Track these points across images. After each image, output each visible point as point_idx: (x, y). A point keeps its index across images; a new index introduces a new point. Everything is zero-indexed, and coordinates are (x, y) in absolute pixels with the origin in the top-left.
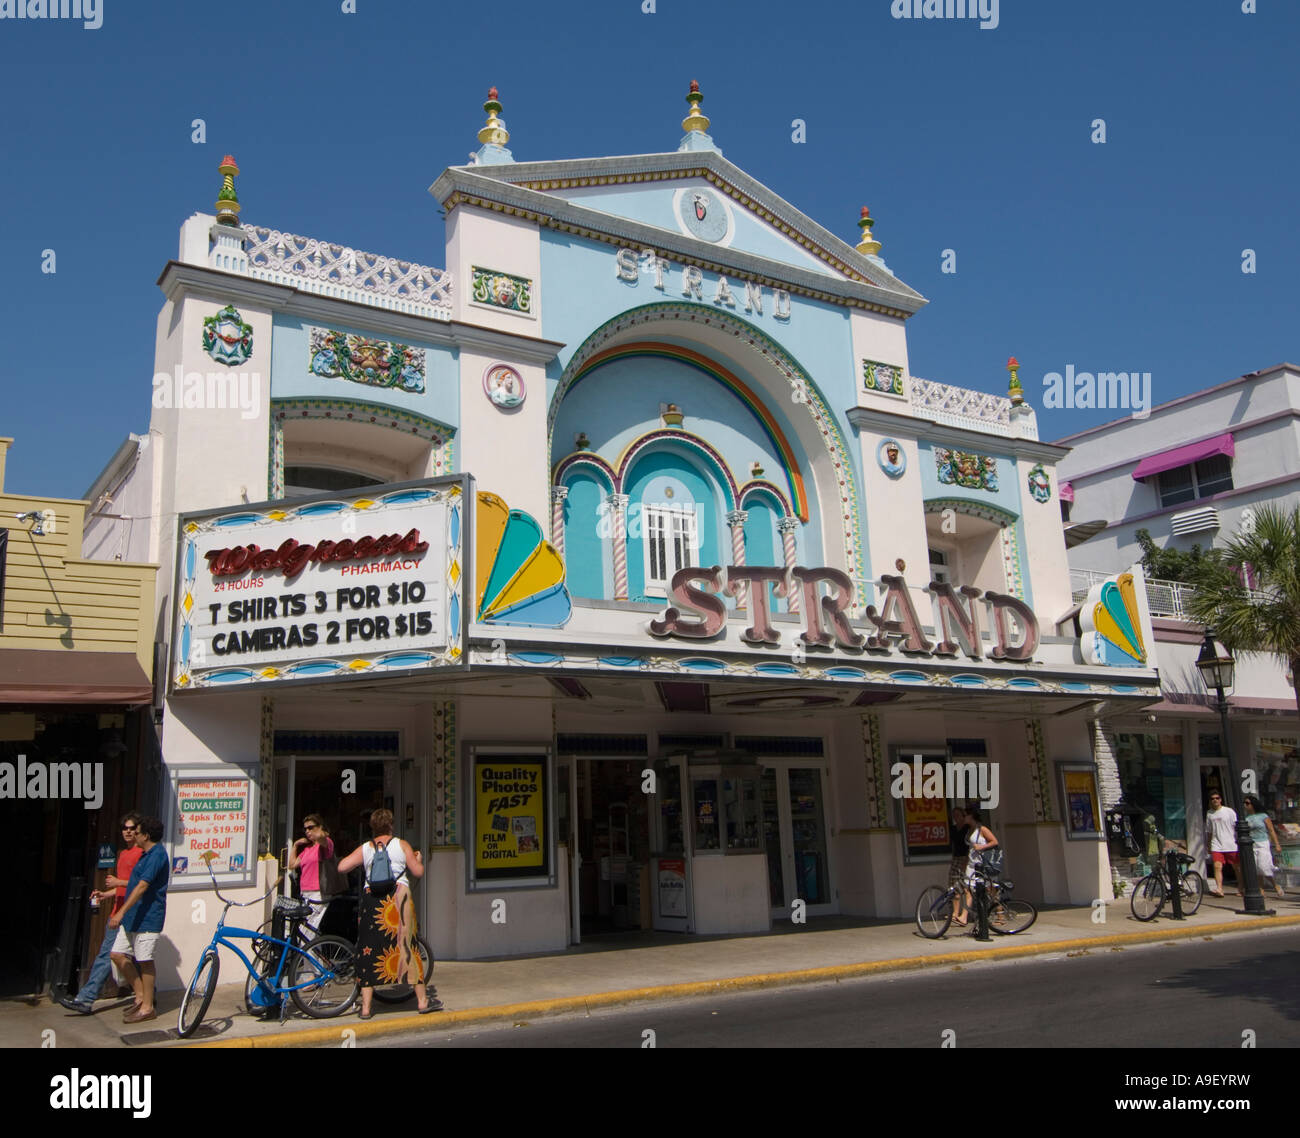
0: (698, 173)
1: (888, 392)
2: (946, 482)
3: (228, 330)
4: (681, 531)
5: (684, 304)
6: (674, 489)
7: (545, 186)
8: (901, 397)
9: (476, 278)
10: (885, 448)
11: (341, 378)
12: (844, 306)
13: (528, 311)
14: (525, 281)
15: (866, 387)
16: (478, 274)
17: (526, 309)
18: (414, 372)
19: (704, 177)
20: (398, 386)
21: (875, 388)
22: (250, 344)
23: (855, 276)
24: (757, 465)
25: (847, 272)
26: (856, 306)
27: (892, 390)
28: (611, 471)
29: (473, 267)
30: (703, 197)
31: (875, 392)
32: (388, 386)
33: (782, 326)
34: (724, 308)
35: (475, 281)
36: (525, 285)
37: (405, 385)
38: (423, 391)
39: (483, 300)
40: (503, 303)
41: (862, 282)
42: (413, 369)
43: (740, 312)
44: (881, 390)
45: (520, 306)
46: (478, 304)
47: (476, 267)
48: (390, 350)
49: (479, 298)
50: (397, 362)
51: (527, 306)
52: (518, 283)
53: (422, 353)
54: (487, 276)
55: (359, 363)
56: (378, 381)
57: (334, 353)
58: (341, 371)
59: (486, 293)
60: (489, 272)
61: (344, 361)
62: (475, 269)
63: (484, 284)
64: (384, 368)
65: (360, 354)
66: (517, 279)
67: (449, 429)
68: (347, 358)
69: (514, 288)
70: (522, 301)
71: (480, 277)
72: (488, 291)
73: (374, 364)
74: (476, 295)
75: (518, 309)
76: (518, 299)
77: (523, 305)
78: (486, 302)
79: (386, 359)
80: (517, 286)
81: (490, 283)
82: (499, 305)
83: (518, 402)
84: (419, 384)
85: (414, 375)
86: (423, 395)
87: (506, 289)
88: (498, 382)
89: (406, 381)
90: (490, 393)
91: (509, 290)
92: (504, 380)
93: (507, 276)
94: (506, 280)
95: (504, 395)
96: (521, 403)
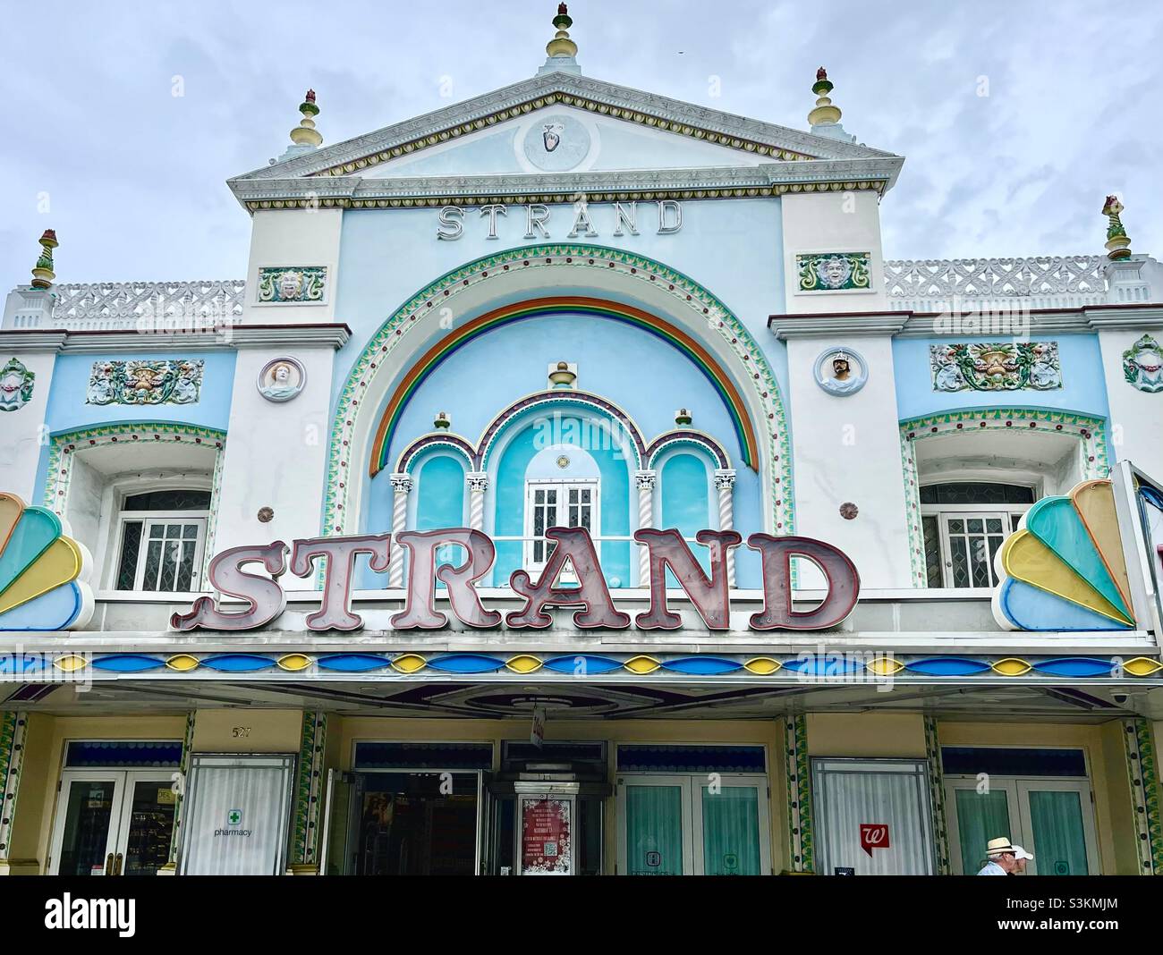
0: (550, 100)
1: (840, 288)
2: (951, 390)
3: (12, 381)
4: (580, 505)
5: (529, 248)
6: (570, 456)
7: (350, 168)
8: (866, 290)
9: (264, 278)
10: (831, 360)
11: (115, 404)
12: (772, 195)
13: (320, 299)
14: (318, 269)
15: (803, 288)
16: (267, 274)
17: (317, 297)
18: (186, 385)
19: (561, 101)
21: (819, 286)
22: (30, 388)
23: (788, 156)
24: (684, 412)
25: (775, 153)
26: (789, 191)
27: (850, 285)
28: (469, 449)
29: (260, 269)
30: (556, 125)
31: (819, 292)
32: (160, 402)
33: (668, 241)
34: (582, 240)
35: (263, 282)
36: (320, 273)
37: (178, 397)
39: (269, 298)
41: (801, 160)
42: (187, 381)
43: (606, 240)
44: (829, 288)
45: (311, 296)
46: (263, 304)
47: (264, 269)
48: (168, 368)
49: (264, 298)
50: (172, 379)
51: (319, 294)
52: (309, 274)
53: (200, 364)
54: (275, 274)
55: (133, 386)
56: (151, 400)
57: (111, 381)
58: (116, 398)
59: (273, 292)
60: (277, 270)
61: (119, 387)
62: (262, 271)
63: (271, 283)
64: (158, 386)
65: (136, 378)
66: (311, 269)
67: (225, 434)
68: (122, 384)
69: (306, 279)
70: (314, 290)
71: (268, 278)
72: (276, 289)
73: (147, 384)
74: (262, 295)
75: (310, 299)
76: (309, 289)
77: (316, 293)
78: (273, 300)
79: (160, 377)
80: (310, 277)
81: (278, 280)
82: (286, 299)
83: (291, 393)
84: (193, 394)
85: (187, 387)
86: (197, 404)
87: (289, 282)
88: (274, 377)
89: (178, 394)
90: (263, 390)
91: (292, 283)
92: (279, 374)
93: (297, 269)
94: (291, 274)
95: (275, 390)
96: (298, 394)
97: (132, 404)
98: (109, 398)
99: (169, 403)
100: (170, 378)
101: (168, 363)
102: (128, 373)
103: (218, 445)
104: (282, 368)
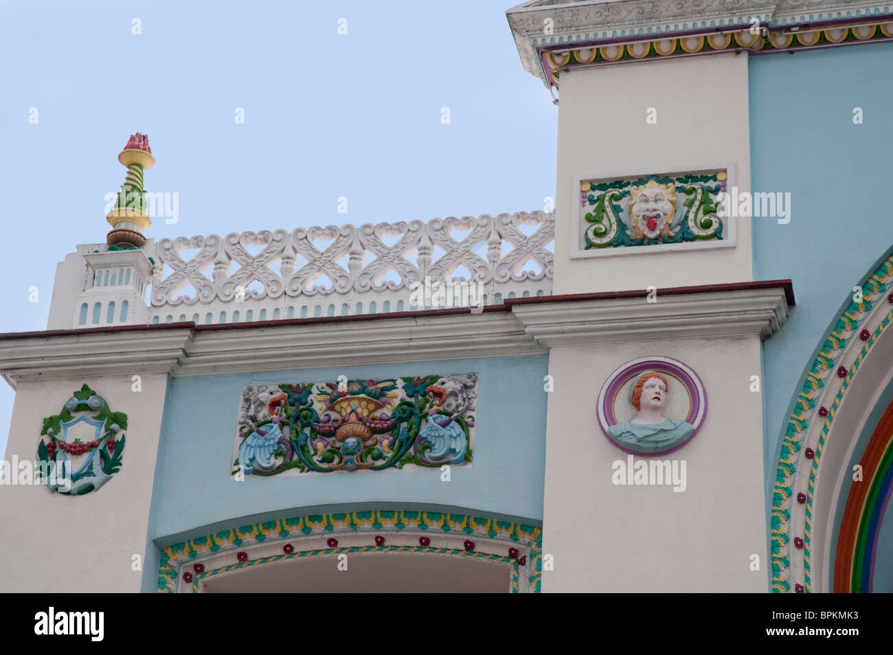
3: (83, 430)
9: (592, 201)
11: (294, 472)
13: (717, 235)
14: (704, 177)
16: (597, 193)
17: (710, 231)
18: (444, 425)
20: (411, 460)
22: (117, 447)
29: (582, 182)
32: (390, 465)
35: (590, 209)
36: (712, 184)
37: (427, 454)
38: (467, 457)
39: (606, 240)
40: (652, 235)
42: (444, 418)
45: (696, 231)
46: (594, 252)
47: (591, 182)
48: (400, 393)
49: (597, 241)
50: (412, 414)
51: (715, 226)
52: (688, 186)
53: (470, 383)
54: (616, 192)
55: (331, 433)
56: (369, 460)
57: (282, 425)
58: (295, 458)
59: (614, 227)
60: (618, 183)
61: (302, 437)
62: (587, 187)
63: (608, 210)
64: (382, 431)
65: (334, 415)
66: (690, 177)
67: (533, 527)
68: (307, 431)
69: (683, 197)
70: (702, 218)
71: (601, 199)
72: (619, 221)
73: (360, 428)
74: (591, 235)
75: (694, 238)
76: (691, 216)
77: (707, 225)
78: (615, 243)
79: (387, 411)
80: (689, 192)
81: (623, 203)
82: (643, 241)
83: (680, 433)
84: (460, 446)
85: (446, 432)
86: (469, 466)
87: (652, 205)
88: (636, 402)
89: (429, 446)
90: (614, 430)
91: (660, 205)
92: (648, 395)
93: (663, 179)
94: (652, 189)
95: (643, 428)
96: (692, 435)
97: (330, 470)
98: (280, 461)
99: (409, 468)
100: (408, 412)
101: (400, 383)
102: (319, 407)
103: (513, 553)
104: (654, 384)
